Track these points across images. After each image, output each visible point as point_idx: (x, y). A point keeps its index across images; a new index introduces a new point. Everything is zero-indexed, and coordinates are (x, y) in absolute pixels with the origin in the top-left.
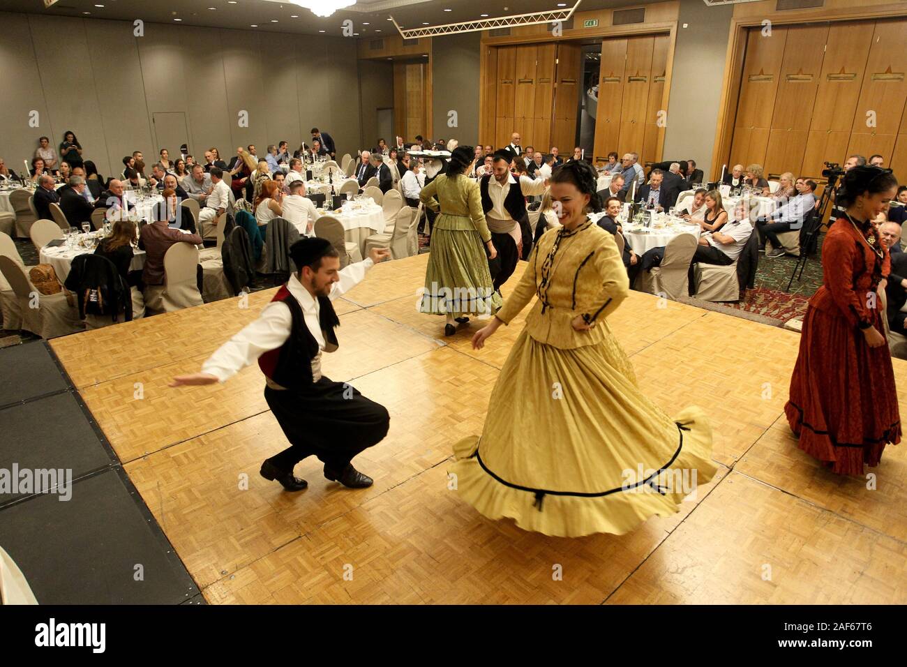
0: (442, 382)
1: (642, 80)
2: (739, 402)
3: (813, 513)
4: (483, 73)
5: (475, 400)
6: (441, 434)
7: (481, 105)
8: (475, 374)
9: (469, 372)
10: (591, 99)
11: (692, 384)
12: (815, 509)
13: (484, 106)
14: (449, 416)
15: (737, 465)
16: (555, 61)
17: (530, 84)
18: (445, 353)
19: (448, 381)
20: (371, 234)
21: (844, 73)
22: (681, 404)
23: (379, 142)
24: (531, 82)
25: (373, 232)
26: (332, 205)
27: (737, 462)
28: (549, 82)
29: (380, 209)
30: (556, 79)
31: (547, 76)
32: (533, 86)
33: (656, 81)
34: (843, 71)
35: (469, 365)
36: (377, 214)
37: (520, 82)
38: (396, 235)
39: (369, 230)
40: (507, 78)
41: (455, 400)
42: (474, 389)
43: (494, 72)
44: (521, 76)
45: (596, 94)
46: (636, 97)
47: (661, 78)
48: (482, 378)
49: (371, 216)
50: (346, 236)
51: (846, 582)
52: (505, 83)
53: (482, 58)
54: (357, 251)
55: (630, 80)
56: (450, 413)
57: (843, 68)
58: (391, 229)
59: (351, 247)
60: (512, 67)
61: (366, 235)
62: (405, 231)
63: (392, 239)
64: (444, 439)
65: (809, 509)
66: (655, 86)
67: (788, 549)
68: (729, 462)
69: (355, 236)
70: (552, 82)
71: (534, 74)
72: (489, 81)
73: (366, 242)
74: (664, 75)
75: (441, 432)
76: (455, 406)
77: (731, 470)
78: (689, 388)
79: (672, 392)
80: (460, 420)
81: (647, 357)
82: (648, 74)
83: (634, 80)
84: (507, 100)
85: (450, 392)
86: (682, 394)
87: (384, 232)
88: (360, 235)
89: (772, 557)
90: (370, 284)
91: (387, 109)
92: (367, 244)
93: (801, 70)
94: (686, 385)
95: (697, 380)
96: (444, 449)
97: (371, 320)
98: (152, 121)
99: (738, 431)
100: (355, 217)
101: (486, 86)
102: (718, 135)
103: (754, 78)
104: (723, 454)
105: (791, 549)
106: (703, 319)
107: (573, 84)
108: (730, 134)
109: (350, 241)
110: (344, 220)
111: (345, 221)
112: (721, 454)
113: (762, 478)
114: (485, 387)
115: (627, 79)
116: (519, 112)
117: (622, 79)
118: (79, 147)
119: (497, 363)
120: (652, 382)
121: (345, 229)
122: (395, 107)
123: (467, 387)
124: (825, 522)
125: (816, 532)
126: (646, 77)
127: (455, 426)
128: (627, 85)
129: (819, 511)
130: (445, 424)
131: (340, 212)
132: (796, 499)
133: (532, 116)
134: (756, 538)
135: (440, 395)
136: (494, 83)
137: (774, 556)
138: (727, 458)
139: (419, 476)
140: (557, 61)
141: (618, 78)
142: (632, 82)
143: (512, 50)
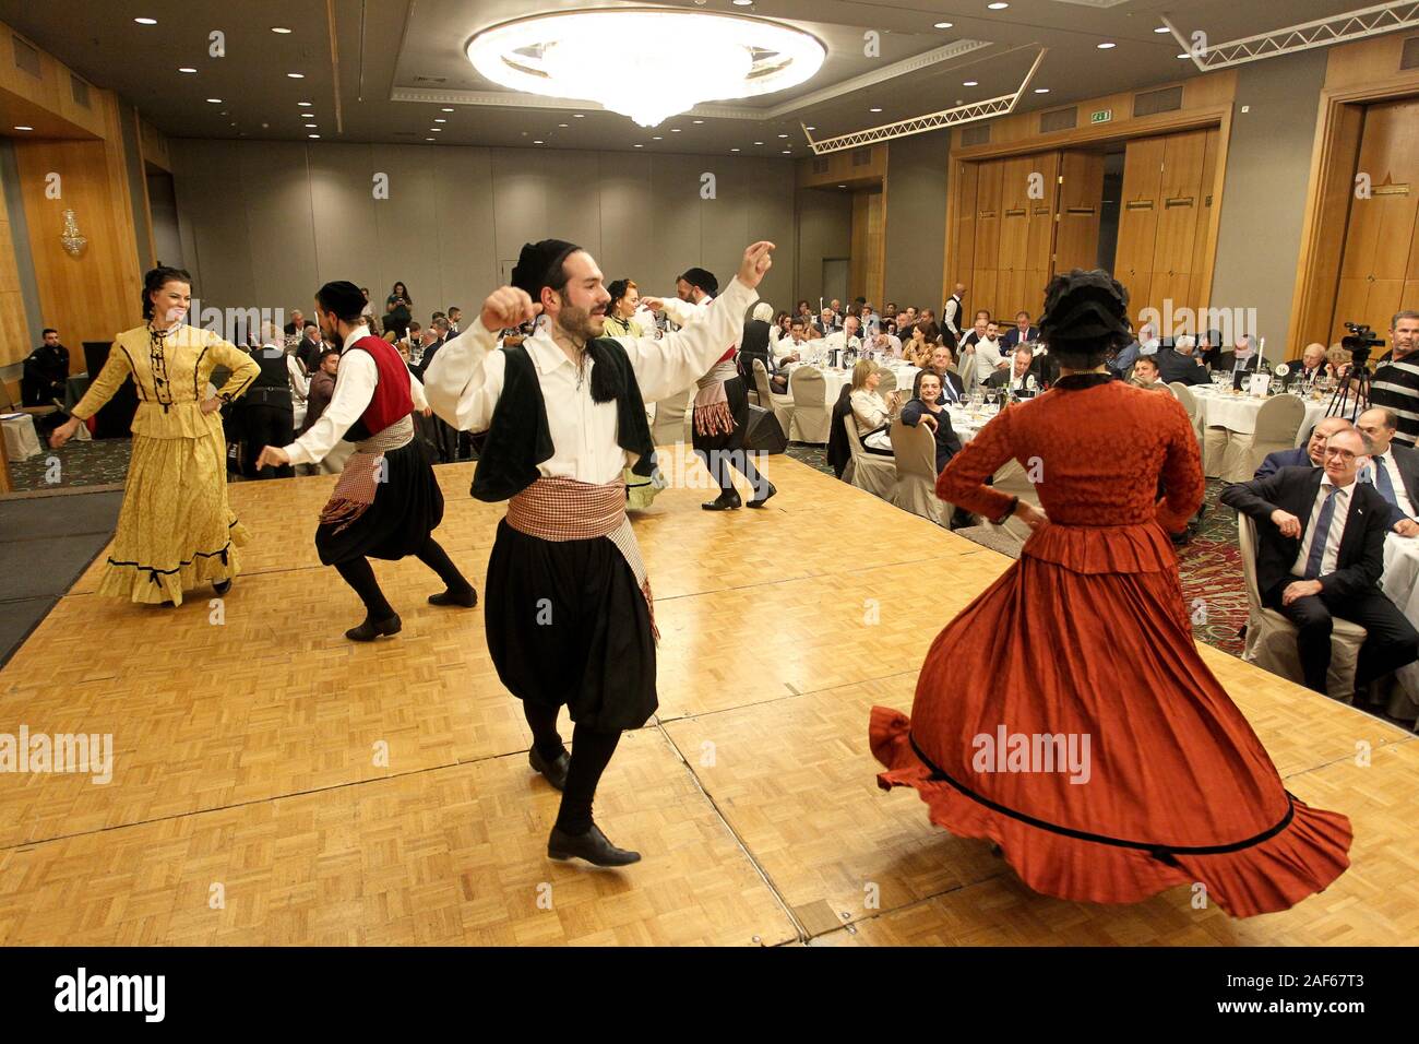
1: (1186, 203)
4: (951, 202)
7: (947, 250)
13: (951, 256)
16: (1057, 180)
17: (1022, 217)
23: (799, 306)
24: (1024, 214)
28: (1048, 212)
30: (1058, 208)
31: (1046, 203)
32: (1028, 219)
37: (1008, 215)
40: (989, 209)
43: (971, 202)
44: (1009, 206)
46: (1176, 232)
52: (988, 216)
53: (950, 180)
55: (1168, 205)
60: (998, 189)
70: (1052, 213)
71: (1028, 200)
72: (961, 215)
82: (1195, 193)
83: (1174, 204)
84: (989, 243)
91: (839, 260)
98: (500, 270)
101: (956, 220)
102: (1299, 292)
107: (1090, 215)
115: (1164, 202)
116: (1004, 264)
117: (1155, 204)
118: (409, 301)
122: (853, 258)
126: (1192, 198)
128: (1164, 213)
133: (1023, 267)
136: (971, 217)
140: (1061, 179)
141: (1149, 202)
142: (1171, 207)
143: (999, 165)
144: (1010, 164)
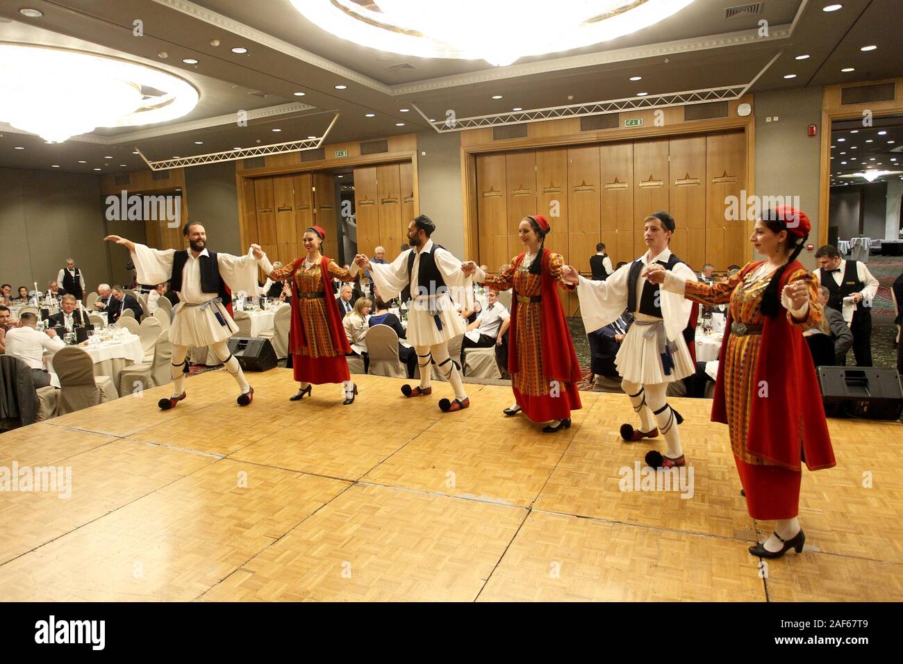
0: (223, 494)
1: (394, 202)
2: (526, 453)
3: (606, 528)
4: (241, 203)
5: (264, 503)
6: (227, 545)
7: (242, 233)
8: (260, 479)
9: (254, 478)
10: (349, 224)
11: (480, 446)
12: (607, 524)
13: (245, 237)
14: (235, 525)
15: (534, 504)
16: (312, 189)
17: (290, 211)
18: (224, 465)
19: (231, 492)
20: (127, 366)
21: (553, 187)
22: (474, 465)
24: (291, 210)
25: (129, 362)
26: (75, 338)
27: (533, 502)
28: (308, 208)
29: (136, 337)
30: (314, 205)
31: (306, 203)
32: (294, 213)
33: (406, 202)
34: (552, 186)
35: (253, 471)
36: (133, 344)
37: (279, 210)
38: (157, 362)
39: (124, 360)
40: (266, 206)
41: (240, 508)
42: (261, 494)
43: (253, 203)
44: (280, 205)
45: (355, 221)
46: (390, 217)
47: (410, 199)
48: (270, 481)
49: (125, 346)
50: (95, 369)
51: (646, 577)
52: (265, 211)
53: (239, 193)
54: (110, 385)
55: (383, 203)
56: (235, 522)
57: (552, 183)
58: (151, 358)
59: (103, 380)
60: (270, 196)
61: (121, 367)
62: (168, 356)
63: (153, 367)
64: (231, 550)
65: (602, 525)
66: (406, 206)
67: (593, 564)
68: (527, 504)
69: (107, 368)
70: (311, 208)
71: (292, 202)
72: (248, 211)
73: (120, 374)
74: (412, 196)
75: (226, 543)
76: (240, 514)
77: (530, 511)
78: (478, 450)
79: (464, 456)
80: (248, 526)
81: (436, 432)
82: (398, 196)
83: (386, 202)
84: (268, 227)
85: (234, 502)
86: (474, 456)
87: (143, 362)
88: (113, 368)
89: (582, 575)
90: (127, 413)
92: (122, 376)
93: (521, 186)
94: (474, 448)
95: (485, 442)
96: (232, 560)
97: (131, 449)
99: (530, 476)
100: (105, 347)
101: (246, 215)
102: (466, 243)
103: (486, 195)
104: (520, 499)
105: (596, 563)
106: (481, 393)
107: (330, 209)
108: (476, 241)
109: (101, 374)
110: (91, 352)
111: (93, 353)
112: (518, 499)
113: (558, 510)
114: (273, 489)
115: (380, 201)
116: (282, 238)
117: (376, 203)
119: (284, 464)
120: (444, 452)
121: (94, 362)
123: (253, 493)
124: (617, 533)
125: (613, 543)
126: (397, 199)
127: (243, 534)
128: (381, 207)
129: (611, 524)
130: (232, 535)
131: (86, 344)
132: (590, 520)
133: (295, 241)
134: (565, 562)
135: (223, 507)
136: (253, 213)
137: (584, 574)
138: (525, 501)
139: (204, 596)
140: (314, 189)
141: (372, 202)
142: (385, 204)
143: (269, 181)
144: (277, 180)
